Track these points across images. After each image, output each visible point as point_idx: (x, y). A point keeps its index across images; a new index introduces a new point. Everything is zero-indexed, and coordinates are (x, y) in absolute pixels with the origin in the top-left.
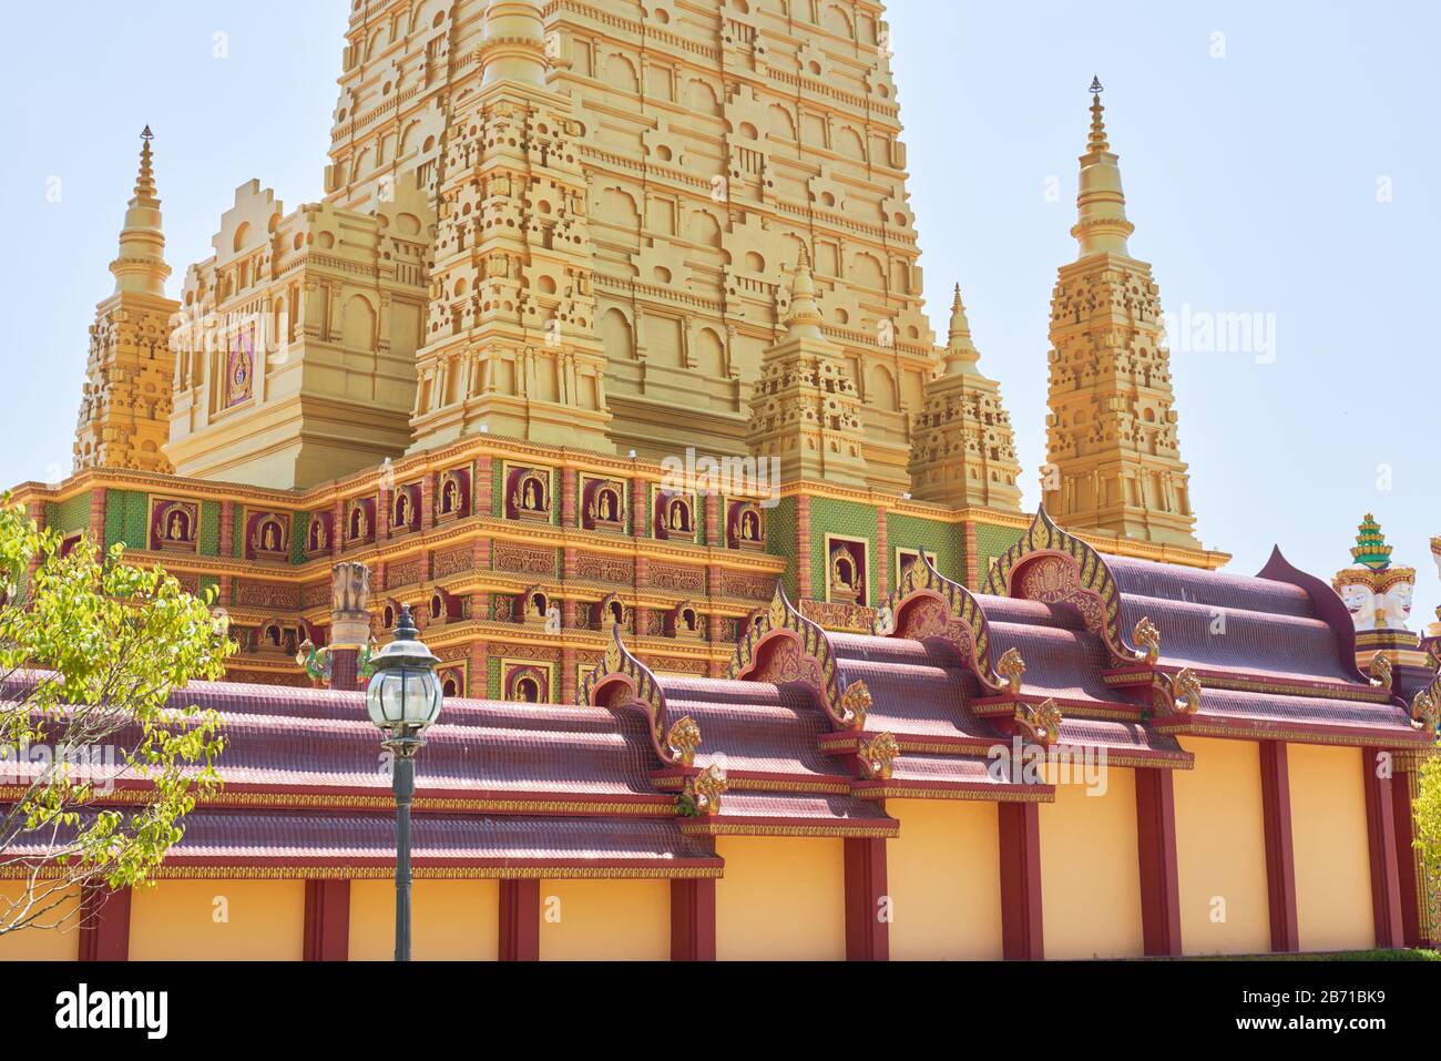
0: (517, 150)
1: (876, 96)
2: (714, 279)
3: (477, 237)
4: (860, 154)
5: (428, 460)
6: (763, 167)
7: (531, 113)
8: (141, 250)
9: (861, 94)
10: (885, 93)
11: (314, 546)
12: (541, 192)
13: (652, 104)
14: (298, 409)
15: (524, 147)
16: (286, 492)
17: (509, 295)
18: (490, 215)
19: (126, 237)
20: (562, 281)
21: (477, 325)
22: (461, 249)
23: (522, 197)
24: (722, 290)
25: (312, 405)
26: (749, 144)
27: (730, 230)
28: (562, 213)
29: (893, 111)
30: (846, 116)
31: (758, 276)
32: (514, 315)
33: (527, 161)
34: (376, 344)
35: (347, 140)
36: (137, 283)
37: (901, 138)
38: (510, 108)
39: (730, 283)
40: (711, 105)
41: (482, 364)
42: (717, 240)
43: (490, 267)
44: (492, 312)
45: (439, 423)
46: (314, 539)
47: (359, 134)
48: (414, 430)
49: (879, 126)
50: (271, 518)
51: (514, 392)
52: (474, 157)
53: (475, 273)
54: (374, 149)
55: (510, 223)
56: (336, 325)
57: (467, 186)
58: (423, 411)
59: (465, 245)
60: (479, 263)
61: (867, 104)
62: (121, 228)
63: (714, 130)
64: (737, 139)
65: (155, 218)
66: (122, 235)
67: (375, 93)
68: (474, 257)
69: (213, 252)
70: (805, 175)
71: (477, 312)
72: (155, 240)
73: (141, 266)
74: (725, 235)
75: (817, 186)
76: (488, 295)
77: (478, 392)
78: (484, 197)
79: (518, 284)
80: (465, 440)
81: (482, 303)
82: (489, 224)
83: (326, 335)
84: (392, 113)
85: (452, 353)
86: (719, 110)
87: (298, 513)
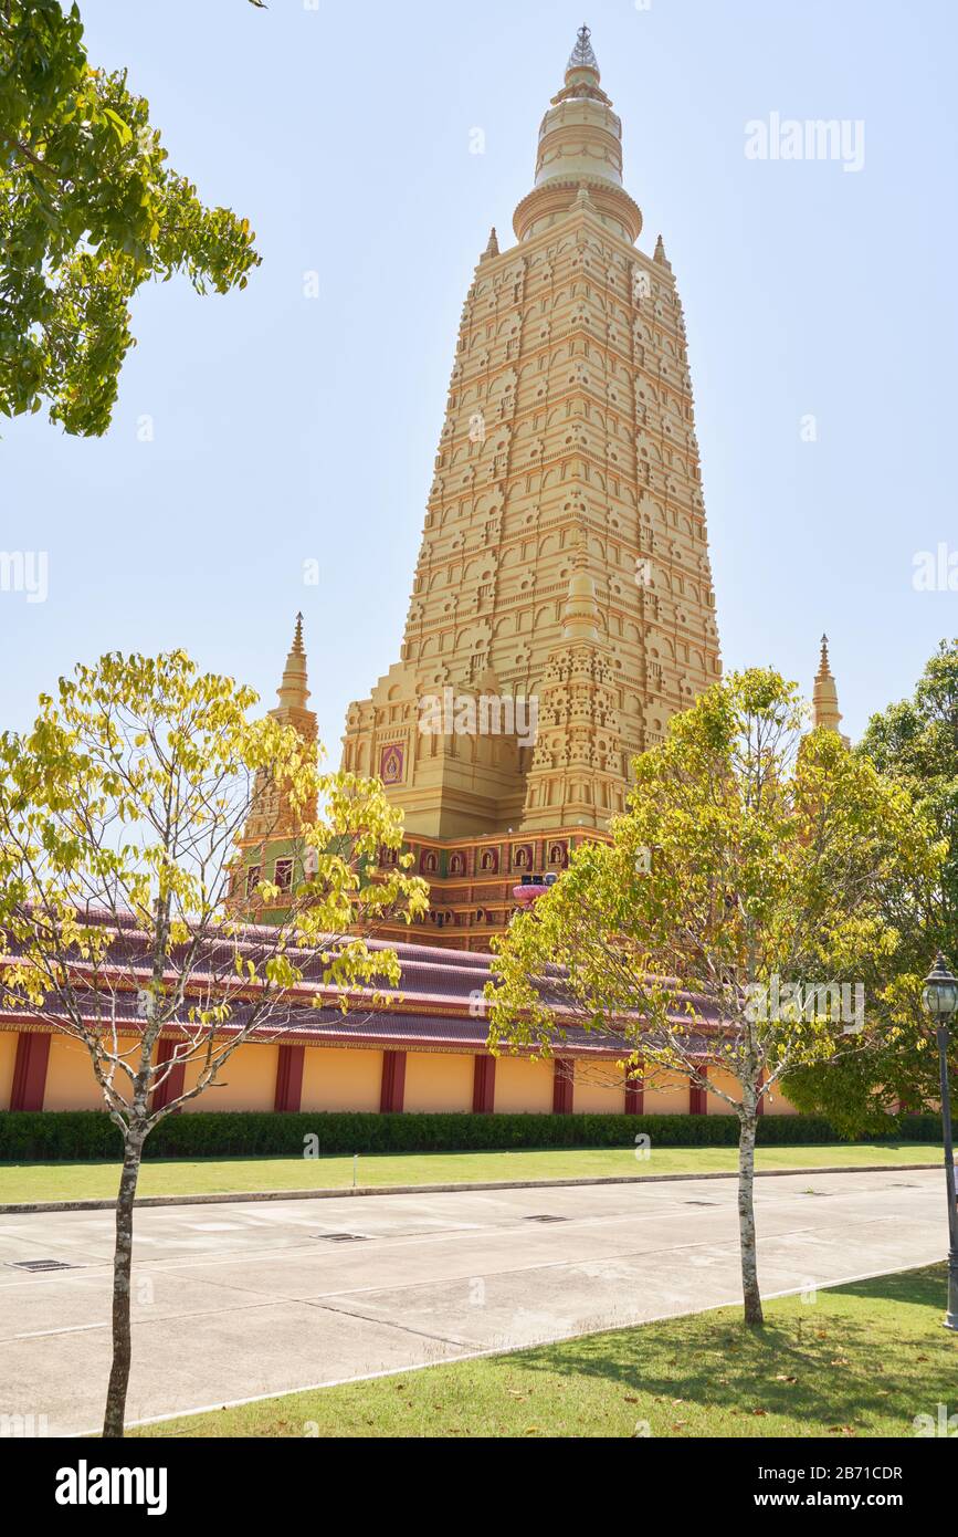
0: (589, 674)
1: (709, 635)
2: (637, 733)
3: (568, 718)
4: (700, 665)
5: (542, 834)
6: (660, 673)
7: (595, 654)
8: (296, 683)
9: (702, 633)
10: (713, 633)
11: (453, 870)
12: (600, 697)
13: (613, 638)
14: (440, 793)
15: (593, 673)
16: (434, 838)
17: (586, 751)
18: (576, 707)
19: (286, 675)
20: (609, 744)
21: (568, 765)
22: (557, 723)
23: (591, 699)
24: (642, 740)
25: (448, 793)
26: (655, 660)
27: (646, 707)
28: (607, 707)
29: (716, 643)
30: (697, 645)
31: (657, 732)
32: (588, 761)
33: (593, 680)
34: (474, 760)
35: (418, 631)
36: (293, 700)
37: (720, 657)
38: (586, 652)
39: (646, 736)
40: (636, 638)
41: (571, 786)
42: (639, 712)
43: (576, 736)
44: (578, 759)
45: (543, 814)
46: (454, 866)
47: (426, 630)
48: (525, 815)
49: (711, 651)
50: (432, 853)
51: (588, 801)
52: (565, 676)
53: (567, 737)
54: (437, 641)
55: (587, 713)
56: (458, 749)
57: (560, 690)
58: (530, 806)
59: (561, 721)
60: (569, 732)
61: (705, 639)
62: (284, 670)
63: (638, 651)
64: (649, 657)
65: (303, 665)
66: (285, 674)
67: (438, 608)
68: (567, 728)
69: (370, 697)
70: (677, 677)
71: (569, 758)
72: (303, 677)
73: (292, 692)
74: (644, 710)
75: (684, 684)
76: (575, 750)
77: (570, 801)
78: (572, 698)
79: (590, 745)
80: (563, 828)
81: (572, 754)
82: (576, 713)
83: (452, 755)
84: (452, 622)
85: (552, 777)
86: (641, 641)
87: (443, 850)
